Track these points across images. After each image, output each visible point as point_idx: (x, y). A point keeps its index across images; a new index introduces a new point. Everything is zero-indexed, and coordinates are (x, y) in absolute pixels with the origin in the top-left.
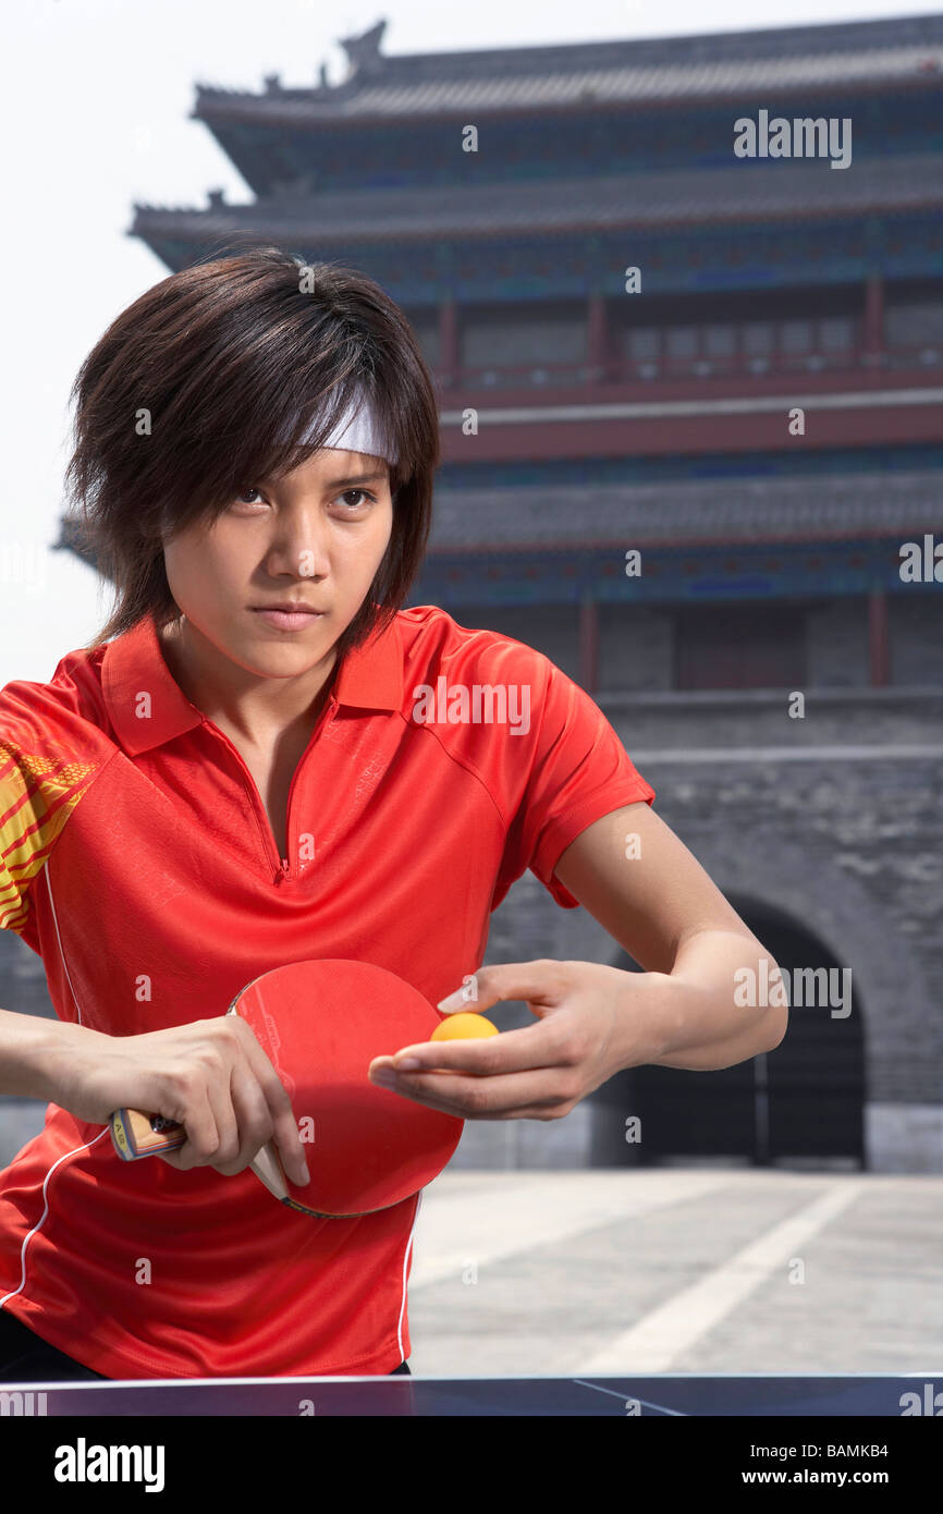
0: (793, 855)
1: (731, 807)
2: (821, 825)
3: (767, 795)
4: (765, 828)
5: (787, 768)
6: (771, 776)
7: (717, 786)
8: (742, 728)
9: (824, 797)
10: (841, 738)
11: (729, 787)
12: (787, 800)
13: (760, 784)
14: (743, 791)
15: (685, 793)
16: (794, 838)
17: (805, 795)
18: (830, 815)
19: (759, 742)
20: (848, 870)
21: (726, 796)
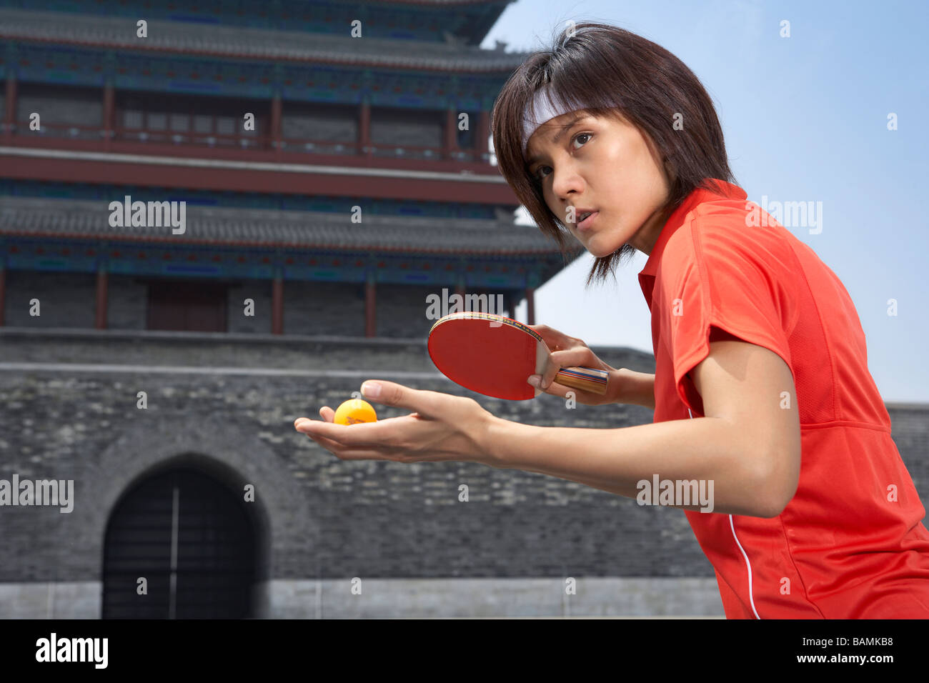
0: (233, 430)
1: (196, 401)
2: (250, 414)
3: (219, 396)
4: (217, 414)
5: (230, 379)
6: (221, 384)
7: (188, 389)
8: (205, 354)
9: (252, 397)
10: (264, 364)
11: (196, 389)
12: (230, 399)
13: (215, 389)
14: (204, 392)
15: (168, 392)
16: (233, 421)
17: (241, 396)
18: (255, 408)
19: (213, 363)
20: (265, 441)
21: (193, 395)
